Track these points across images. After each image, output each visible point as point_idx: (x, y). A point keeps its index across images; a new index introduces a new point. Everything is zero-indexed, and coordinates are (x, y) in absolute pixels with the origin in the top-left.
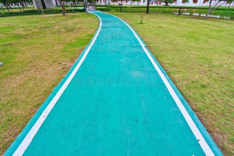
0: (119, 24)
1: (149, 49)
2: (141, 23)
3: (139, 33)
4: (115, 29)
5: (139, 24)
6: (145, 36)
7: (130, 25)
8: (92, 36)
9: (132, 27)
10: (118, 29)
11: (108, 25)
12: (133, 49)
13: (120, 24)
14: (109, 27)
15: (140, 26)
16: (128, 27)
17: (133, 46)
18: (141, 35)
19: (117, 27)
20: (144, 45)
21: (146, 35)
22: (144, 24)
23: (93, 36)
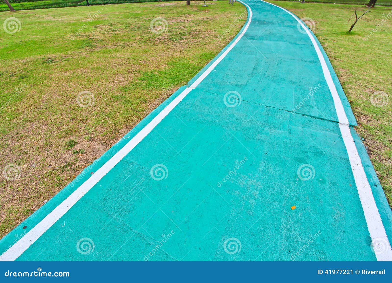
0: (288, 30)
1: (364, 139)
2: (349, 32)
3: (336, 63)
4: (272, 43)
5: (343, 33)
6: (357, 78)
7: (317, 36)
8: (211, 57)
9: (321, 43)
10: (281, 43)
11: (261, 31)
12: (304, 125)
13: (289, 32)
14: (261, 38)
15: (344, 42)
16: (310, 40)
17: (307, 112)
18: (342, 72)
19: (281, 38)
20: (348, 117)
21: (359, 73)
22: (359, 35)
23: (211, 59)
